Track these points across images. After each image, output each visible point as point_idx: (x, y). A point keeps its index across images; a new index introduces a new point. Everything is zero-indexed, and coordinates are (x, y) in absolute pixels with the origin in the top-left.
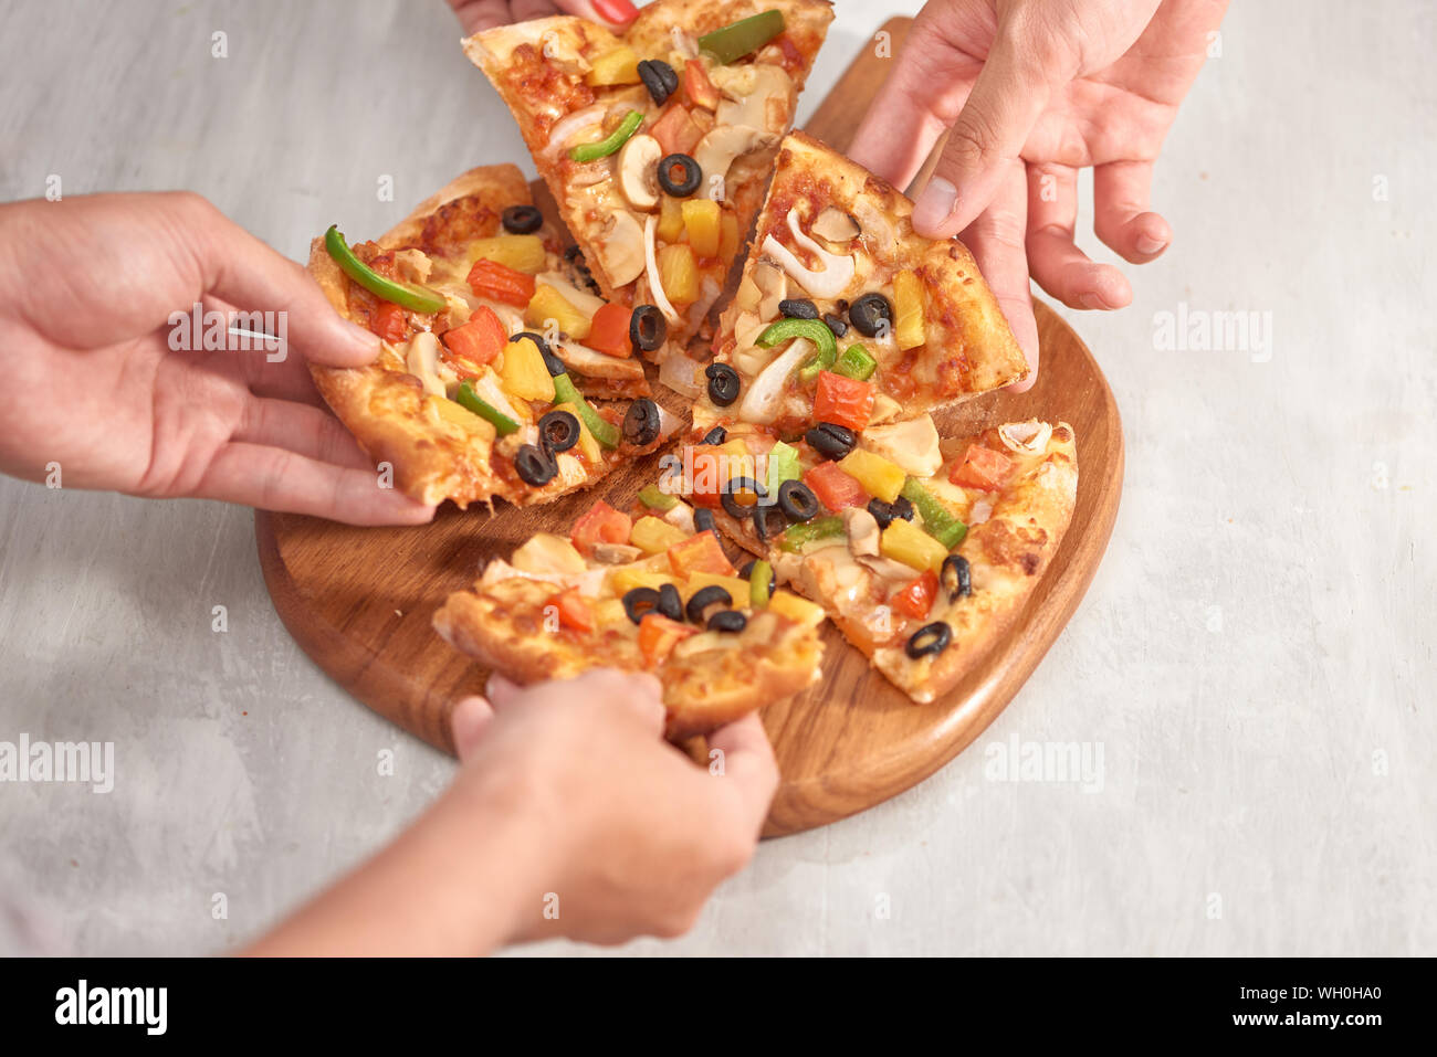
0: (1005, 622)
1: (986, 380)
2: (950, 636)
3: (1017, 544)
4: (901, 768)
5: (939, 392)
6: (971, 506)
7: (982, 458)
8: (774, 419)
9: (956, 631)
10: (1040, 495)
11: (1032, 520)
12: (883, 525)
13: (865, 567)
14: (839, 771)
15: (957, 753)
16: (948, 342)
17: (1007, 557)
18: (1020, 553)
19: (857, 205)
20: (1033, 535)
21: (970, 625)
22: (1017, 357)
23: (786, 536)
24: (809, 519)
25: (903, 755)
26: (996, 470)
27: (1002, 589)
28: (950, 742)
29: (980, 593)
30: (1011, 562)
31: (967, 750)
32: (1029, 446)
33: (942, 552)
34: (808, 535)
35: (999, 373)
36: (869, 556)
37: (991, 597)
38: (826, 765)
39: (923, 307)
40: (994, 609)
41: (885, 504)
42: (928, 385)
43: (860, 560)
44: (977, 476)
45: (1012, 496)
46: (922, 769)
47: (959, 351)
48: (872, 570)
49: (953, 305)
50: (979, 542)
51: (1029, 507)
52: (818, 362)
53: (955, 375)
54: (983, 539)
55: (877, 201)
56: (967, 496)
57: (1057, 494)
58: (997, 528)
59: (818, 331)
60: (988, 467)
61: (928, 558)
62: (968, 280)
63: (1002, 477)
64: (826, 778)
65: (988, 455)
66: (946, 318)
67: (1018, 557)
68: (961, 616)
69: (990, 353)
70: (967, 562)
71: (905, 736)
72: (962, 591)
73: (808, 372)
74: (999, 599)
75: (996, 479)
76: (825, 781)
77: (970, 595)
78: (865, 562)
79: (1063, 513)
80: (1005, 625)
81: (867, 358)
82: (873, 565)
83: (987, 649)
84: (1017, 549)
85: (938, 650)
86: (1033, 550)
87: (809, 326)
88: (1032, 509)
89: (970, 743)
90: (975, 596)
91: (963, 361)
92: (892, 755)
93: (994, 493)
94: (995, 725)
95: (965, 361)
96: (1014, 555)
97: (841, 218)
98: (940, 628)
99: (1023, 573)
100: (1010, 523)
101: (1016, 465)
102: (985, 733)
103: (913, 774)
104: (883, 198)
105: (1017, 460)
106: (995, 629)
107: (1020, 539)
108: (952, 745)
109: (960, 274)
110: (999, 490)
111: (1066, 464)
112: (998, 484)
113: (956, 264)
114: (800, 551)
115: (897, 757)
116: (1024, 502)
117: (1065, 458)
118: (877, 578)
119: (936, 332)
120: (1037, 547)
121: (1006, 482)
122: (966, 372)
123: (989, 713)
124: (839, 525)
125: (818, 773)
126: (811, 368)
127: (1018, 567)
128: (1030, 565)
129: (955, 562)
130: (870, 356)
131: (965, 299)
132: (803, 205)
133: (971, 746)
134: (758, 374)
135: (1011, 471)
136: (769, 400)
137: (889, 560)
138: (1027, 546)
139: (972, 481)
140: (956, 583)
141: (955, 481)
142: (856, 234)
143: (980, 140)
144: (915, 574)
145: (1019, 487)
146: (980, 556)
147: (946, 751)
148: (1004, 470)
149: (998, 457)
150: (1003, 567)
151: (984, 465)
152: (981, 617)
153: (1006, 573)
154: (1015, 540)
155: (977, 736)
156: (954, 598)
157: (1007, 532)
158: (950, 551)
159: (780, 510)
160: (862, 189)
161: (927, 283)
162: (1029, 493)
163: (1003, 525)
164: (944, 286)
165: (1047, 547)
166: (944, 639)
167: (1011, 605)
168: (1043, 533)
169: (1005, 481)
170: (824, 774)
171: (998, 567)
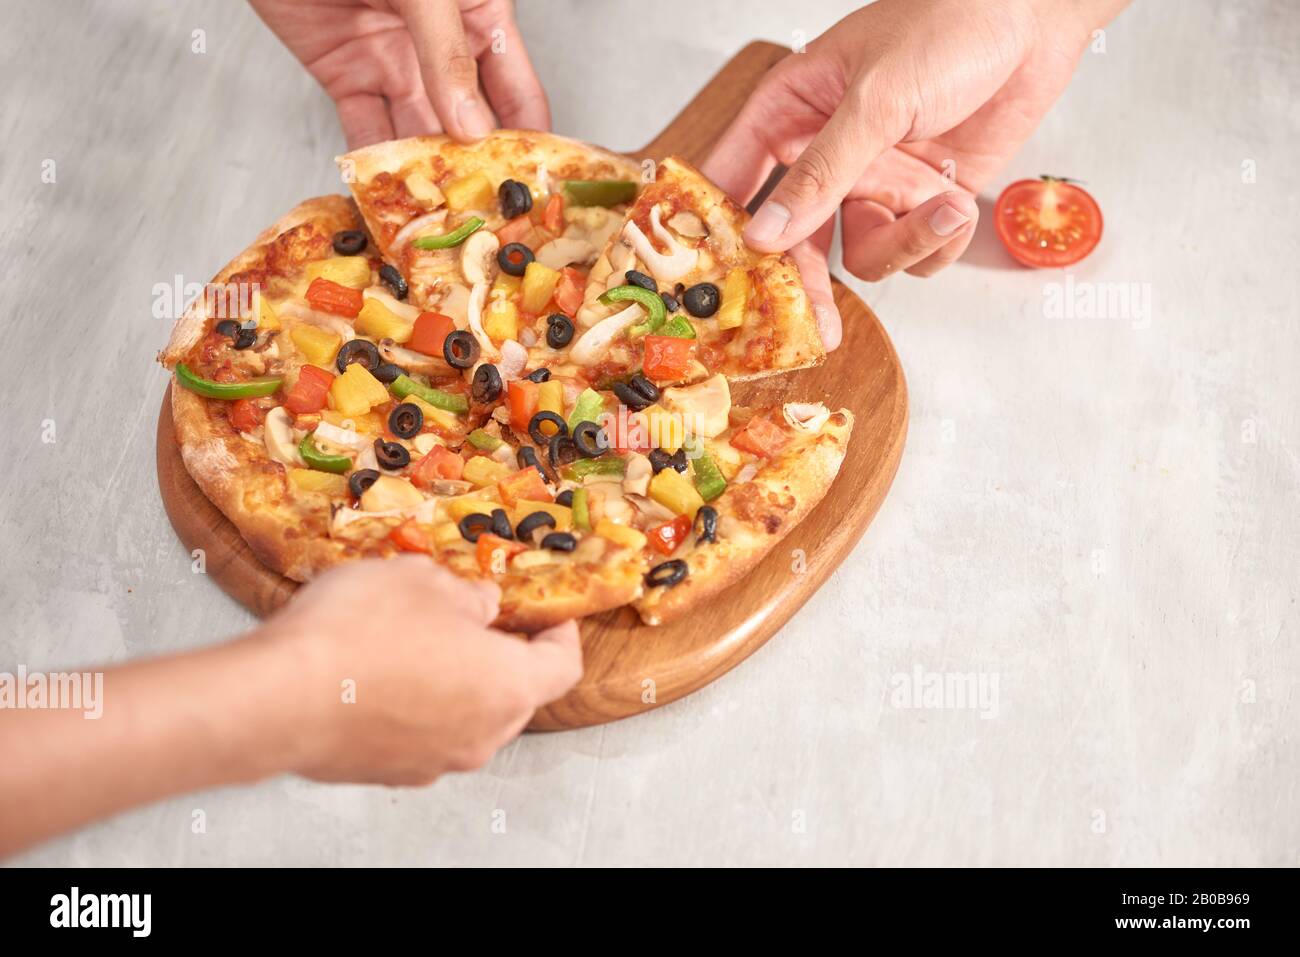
0: (739, 569)
1: (786, 358)
2: (686, 573)
3: (764, 505)
4: (671, 682)
5: (745, 365)
6: (741, 468)
7: (760, 429)
8: (597, 362)
9: (692, 570)
10: (801, 467)
11: (787, 488)
12: (657, 471)
13: (632, 504)
14: (616, 681)
15: (724, 673)
16: (762, 325)
17: (752, 515)
18: (765, 513)
19: (711, 214)
20: (782, 500)
21: (706, 568)
22: (817, 343)
23: (572, 466)
24: (597, 456)
25: (674, 672)
26: (770, 441)
27: (744, 542)
28: (718, 662)
29: (723, 541)
30: (755, 520)
31: (735, 670)
32: (804, 425)
33: (699, 502)
34: (592, 469)
35: (798, 354)
36: (636, 495)
37: (732, 547)
38: (605, 675)
39: (747, 299)
40: (731, 557)
41: (666, 454)
42: (736, 357)
43: (628, 497)
44: (751, 442)
45: (777, 465)
46: (691, 683)
47: (768, 332)
48: (638, 507)
49: (773, 299)
50: (731, 498)
51: (787, 476)
52: (647, 324)
53: (760, 351)
54: (735, 497)
55: (728, 215)
56: (741, 459)
57: (818, 469)
58: (750, 490)
59: (654, 303)
60: (764, 436)
61: (685, 505)
62: (791, 282)
63: (774, 447)
64: (604, 686)
65: (767, 427)
66: (764, 307)
67: (763, 516)
68: (700, 558)
69: (794, 336)
70: (716, 514)
71: (677, 655)
72: (709, 537)
73: (636, 331)
74: (738, 549)
75: (768, 448)
76: (602, 688)
77: (713, 541)
78: (632, 499)
79: (819, 485)
80: (739, 572)
81: (689, 328)
82: (638, 503)
83: (717, 589)
84: (763, 510)
85: (673, 583)
86: (779, 513)
87: (647, 295)
88: (790, 478)
89: (736, 665)
90: (718, 543)
91: (770, 341)
92: (664, 671)
93: (765, 459)
94: (762, 650)
95: (772, 341)
96: (760, 514)
97: (695, 222)
98: (679, 565)
99: (765, 530)
100: (763, 487)
101: (789, 439)
102: (751, 657)
103: (682, 688)
104: (735, 214)
105: (792, 435)
106: (728, 574)
107: (768, 502)
108: (718, 666)
109: (784, 276)
110: (769, 457)
111: (834, 445)
112: (769, 452)
113: (783, 269)
114: (582, 481)
115: (668, 673)
116: (786, 472)
117: (834, 439)
118: (640, 514)
119: (753, 318)
120: (783, 511)
121: (777, 452)
122: (771, 350)
123: (756, 641)
124: (621, 465)
125: (598, 681)
126: (639, 327)
127: (761, 525)
128: (773, 525)
129: (707, 512)
130: (692, 327)
131: (784, 295)
132: (667, 208)
133: (739, 667)
134: (594, 325)
135: (784, 444)
136: (597, 347)
137: (653, 501)
138: (773, 509)
139: (748, 447)
140: (703, 530)
141: (734, 444)
142: (704, 235)
143: (819, 178)
144: (673, 516)
145: (785, 458)
146: (729, 511)
147: (711, 672)
148: (778, 441)
149: (775, 429)
150: (747, 523)
151: (761, 434)
152: (718, 562)
153: (749, 529)
154: (763, 502)
155: (745, 659)
156: (700, 541)
157: (758, 494)
158: (706, 502)
159: (573, 445)
160: (719, 204)
161: (755, 279)
162: (794, 464)
163: (757, 488)
164: (769, 282)
165: (794, 512)
166: (679, 574)
167: (748, 555)
168: (792, 500)
169: (775, 451)
170: (602, 682)
171: (743, 522)
